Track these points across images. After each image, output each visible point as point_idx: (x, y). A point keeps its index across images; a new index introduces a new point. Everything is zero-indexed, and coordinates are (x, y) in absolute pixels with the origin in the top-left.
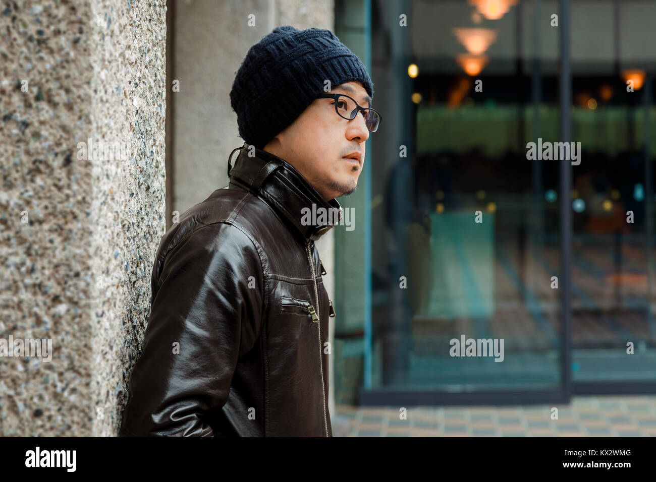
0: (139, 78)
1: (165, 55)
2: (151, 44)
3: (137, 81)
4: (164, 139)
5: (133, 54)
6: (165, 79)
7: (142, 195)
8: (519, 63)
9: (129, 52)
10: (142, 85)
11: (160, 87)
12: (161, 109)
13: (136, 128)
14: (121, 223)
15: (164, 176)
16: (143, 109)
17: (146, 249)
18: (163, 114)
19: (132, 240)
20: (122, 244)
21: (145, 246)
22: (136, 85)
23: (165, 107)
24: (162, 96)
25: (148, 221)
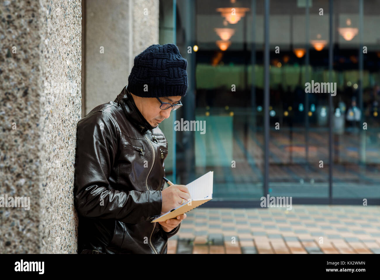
0: (69, 51)
1: (81, 40)
2: (75, 35)
3: (68, 53)
4: (81, 80)
5: (67, 40)
6: (81, 52)
7: (71, 106)
8: (245, 45)
9: (65, 39)
10: (70, 55)
11: (79, 55)
12: (79, 66)
13: (68, 75)
14: (61, 119)
15: (81, 97)
16: (71, 66)
17: (73, 132)
18: (80, 68)
19: (66, 127)
20: (62, 129)
21: (72, 130)
22: (68, 54)
23: (81, 65)
24: (80, 59)
25: (74, 119)
